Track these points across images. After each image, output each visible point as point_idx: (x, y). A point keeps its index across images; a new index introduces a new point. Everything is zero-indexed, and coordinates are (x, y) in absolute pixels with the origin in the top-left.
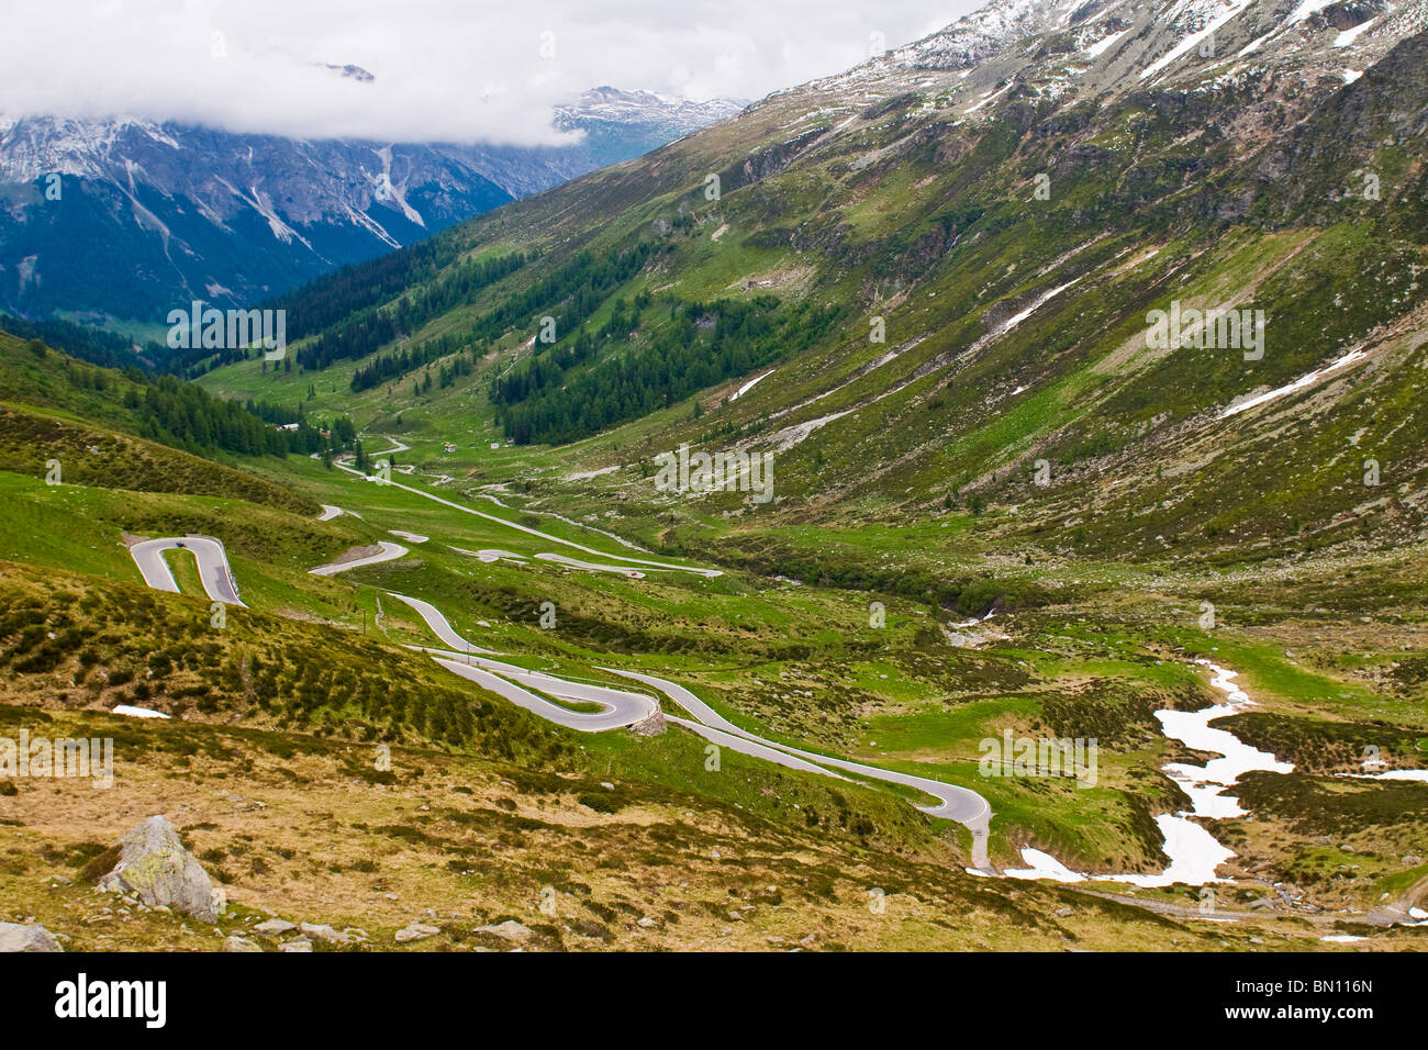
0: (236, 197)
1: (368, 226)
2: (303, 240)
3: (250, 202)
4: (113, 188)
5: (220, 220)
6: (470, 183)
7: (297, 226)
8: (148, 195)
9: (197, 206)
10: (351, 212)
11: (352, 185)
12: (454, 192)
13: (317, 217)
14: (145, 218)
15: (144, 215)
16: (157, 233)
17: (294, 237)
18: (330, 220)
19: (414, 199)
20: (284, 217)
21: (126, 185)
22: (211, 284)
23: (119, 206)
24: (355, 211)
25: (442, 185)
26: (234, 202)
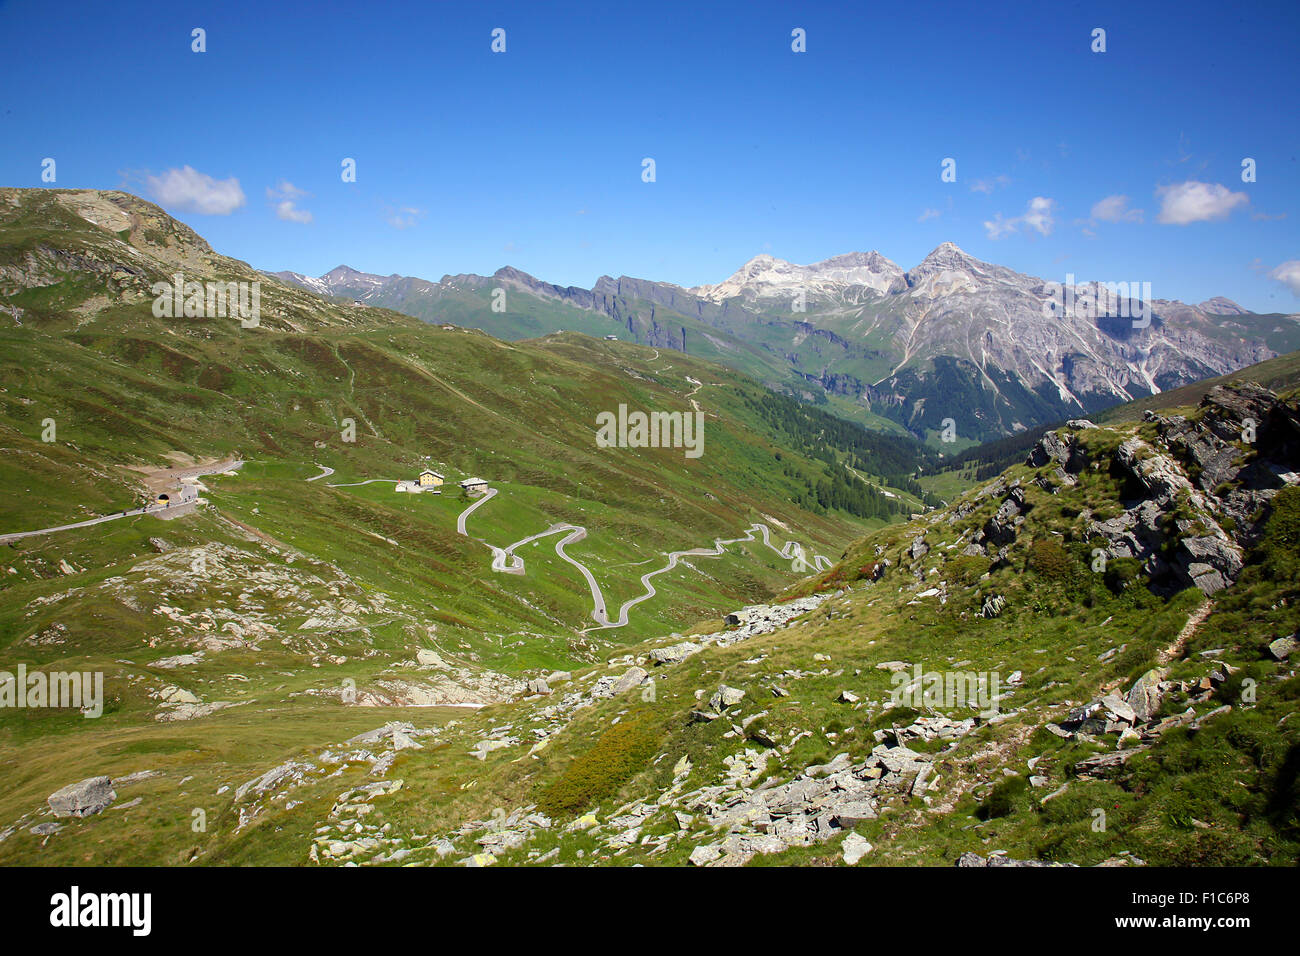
0: (1042, 374)
1: (1123, 397)
2: (1078, 402)
3: (1050, 377)
4: (973, 366)
5: (1030, 387)
6: (1201, 373)
7: (1076, 394)
8: (992, 371)
9: (1019, 378)
10: (1113, 387)
11: (1118, 371)
12: (1187, 379)
13: (1089, 388)
14: (986, 382)
15: (987, 382)
16: (992, 392)
17: (1073, 400)
18: (1098, 392)
19: (1158, 381)
20: (1070, 388)
21: (980, 364)
22: (1016, 422)
23: (974, 375)
24: (1116, 386)
25: (1180, 374)
26: (1040, 377)
